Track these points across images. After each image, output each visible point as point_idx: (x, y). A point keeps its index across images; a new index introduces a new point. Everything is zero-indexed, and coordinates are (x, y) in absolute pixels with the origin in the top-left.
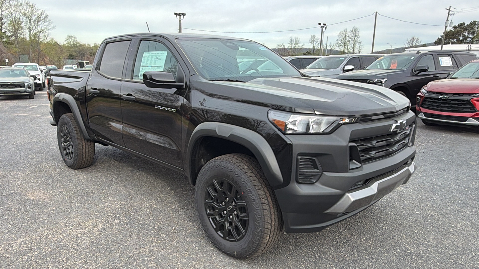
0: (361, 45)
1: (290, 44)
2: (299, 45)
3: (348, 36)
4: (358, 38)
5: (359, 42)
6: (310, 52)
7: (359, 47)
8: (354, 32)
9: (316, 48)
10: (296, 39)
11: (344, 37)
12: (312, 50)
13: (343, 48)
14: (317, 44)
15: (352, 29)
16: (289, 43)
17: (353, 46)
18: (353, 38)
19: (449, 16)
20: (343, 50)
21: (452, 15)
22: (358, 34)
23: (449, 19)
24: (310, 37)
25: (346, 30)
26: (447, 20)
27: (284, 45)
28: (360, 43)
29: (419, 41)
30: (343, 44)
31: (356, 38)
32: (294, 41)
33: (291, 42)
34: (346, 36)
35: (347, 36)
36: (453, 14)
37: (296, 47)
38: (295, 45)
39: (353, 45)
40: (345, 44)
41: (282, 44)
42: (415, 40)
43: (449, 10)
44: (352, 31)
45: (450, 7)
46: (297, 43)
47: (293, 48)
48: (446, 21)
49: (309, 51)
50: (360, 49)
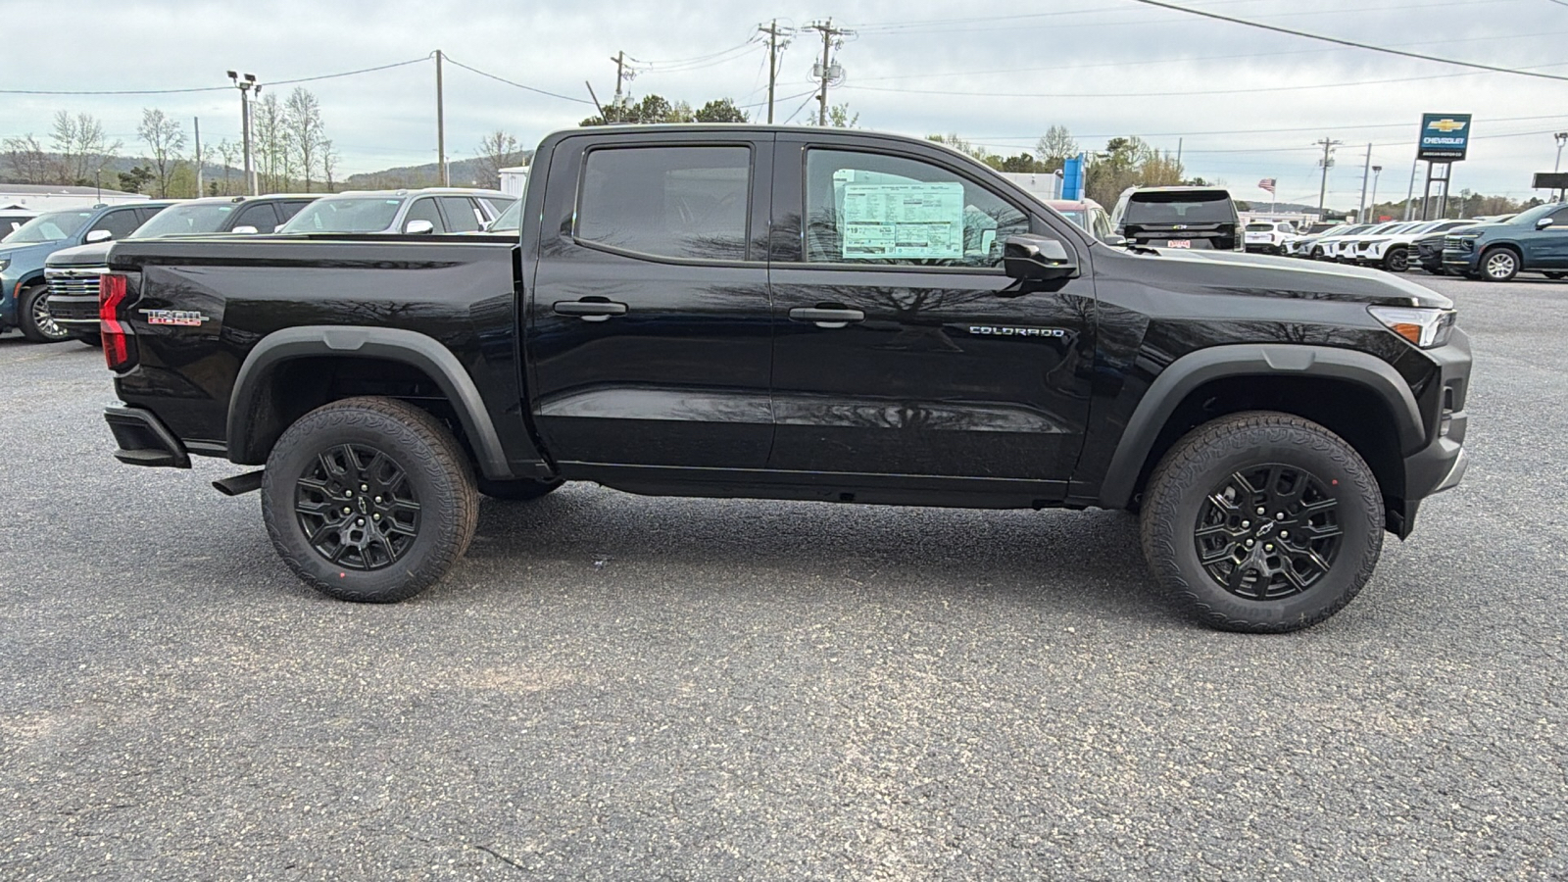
0: (331, 151)
1: (59, 138)
2: (99, 143)
3: (283, 121)
4: (316, 126)
5: (321, 141)
6: (147, 169)
7: (326, 158)
8: (299, 105)
9: (169, 157)
10: (82, 118)
11: (267, 121)
12: (157, 164)
13: (269, 158)
14: (172, 142)
15: (294, 98)
16: (55, 133)
17: (304, 155)
18: (302, 127)
19: (622, 78)
20: (269, 164)
21: (629, 77)
22: (316, 115)
23: (622, 87)
24: (143, 116)
25: (271, 100)
26: (619, 91)
27: (33, 139)
28: (327, 143)
29: (517, 145)
30: (266, 148)
31: (309, 128)
32: (79, 128)
33: (64, 128)
34: (272, 119)
35: (279, 118)
36: (632, 75)
37: (89, 151)
38: (80, 141)
39: (302, 152)
40: (273, 145)
41: (25, 139)
42: (506, 143)
43: (619, 61)
44: (293, 104)
45: (621, 53)
46: (89, 135)
47: (75, 155)
48: (615, 93)
49: (142, 168)
50: (330, 164)
